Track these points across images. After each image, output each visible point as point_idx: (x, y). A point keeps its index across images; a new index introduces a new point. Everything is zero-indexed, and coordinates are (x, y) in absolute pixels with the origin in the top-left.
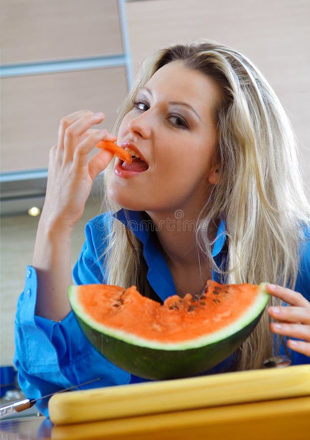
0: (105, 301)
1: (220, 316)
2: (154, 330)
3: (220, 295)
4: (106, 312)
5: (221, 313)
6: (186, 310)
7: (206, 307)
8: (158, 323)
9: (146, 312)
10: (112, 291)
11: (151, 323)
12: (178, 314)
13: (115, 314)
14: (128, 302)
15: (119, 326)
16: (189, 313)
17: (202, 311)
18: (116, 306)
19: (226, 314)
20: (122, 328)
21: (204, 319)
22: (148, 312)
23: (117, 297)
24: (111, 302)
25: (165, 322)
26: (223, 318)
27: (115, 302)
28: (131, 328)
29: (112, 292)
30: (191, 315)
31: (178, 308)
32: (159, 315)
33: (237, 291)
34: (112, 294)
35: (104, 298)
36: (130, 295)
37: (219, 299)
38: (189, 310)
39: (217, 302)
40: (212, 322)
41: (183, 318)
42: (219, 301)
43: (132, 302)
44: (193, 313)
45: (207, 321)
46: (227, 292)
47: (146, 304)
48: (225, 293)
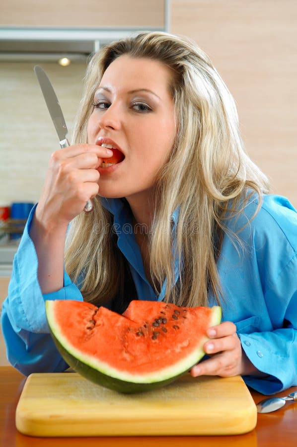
0: (80, 322)
1: (180, 345)
2: (124, 360)
3: (179, 320)
4: (82, 335)
5: (181, 342)
6: (151, 336)
7: (168, 334)
8: (127, 352)
9: (117, 338)
10: (85, 310)
11: (121, 351)
12: (144, 342)
13: (89, 337)
14: (99, 325)
15: (93, 352)
16: (153, 341)
17: (164, 340)
18: (89, 328)
19: (185, 344)
20: (95, 355)
21: (167, 348)
22: (118, 338)
23: (90, 317)
24: (85, 324)
25: (134, 351)
26: (183, 348)
27: (89, 324)
28: (104, 356)
29: (85, 312)
30: (155, 343)
31: (143, 335)
32: (128, 342)
33: (194, 317)
34: (86, 314)
35: (78, 318)
36: (102, 316)
37: (178, 325)
38: (153, 338)
39: (176, 328)
40: (173, 351)
41: (148, 346)
42: (179, 328)
43: (103, 325)
44: (157, 341)
45: (169, 351)
46: (185, 318)
47: (116, 329)
48: (183, 318)
